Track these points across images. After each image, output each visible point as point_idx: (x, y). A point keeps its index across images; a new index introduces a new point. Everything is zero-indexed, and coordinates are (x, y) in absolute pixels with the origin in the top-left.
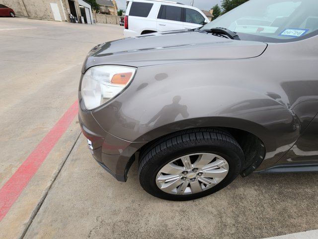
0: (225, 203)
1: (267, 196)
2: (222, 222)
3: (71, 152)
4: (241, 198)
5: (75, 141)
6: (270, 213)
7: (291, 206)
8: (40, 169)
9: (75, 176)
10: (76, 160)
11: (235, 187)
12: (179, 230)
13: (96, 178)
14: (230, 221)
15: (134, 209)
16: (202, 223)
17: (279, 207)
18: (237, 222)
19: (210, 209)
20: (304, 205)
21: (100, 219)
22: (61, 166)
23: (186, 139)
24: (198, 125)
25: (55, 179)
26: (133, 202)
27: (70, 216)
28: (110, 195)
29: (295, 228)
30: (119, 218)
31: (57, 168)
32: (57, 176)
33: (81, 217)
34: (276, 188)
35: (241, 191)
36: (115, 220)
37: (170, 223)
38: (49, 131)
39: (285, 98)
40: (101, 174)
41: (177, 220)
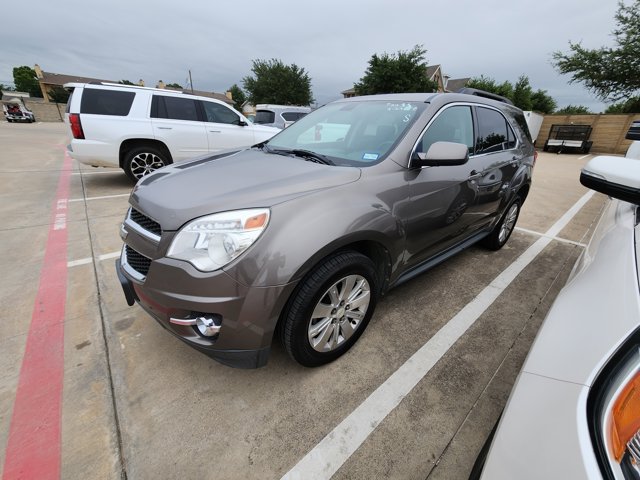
0: (378, 337)
1: (408, 311)
2: (385, 355)
3: (113, 395)
4: (390, 325)
5: (107, 375)
6: (417, 324)
7: (429, 310)
8: (64, 455)
9: (160, 421)
10: (139, 400)
11: (379, 318)
12: (352, 386)
13: (203, 400)
14: (390, 350)
15: (289, 400)
16: (368, 366)
17: (421, 316)
18: (396, 346)
19: (369, 350)
20: (437, 305)
21: (251, 438)
22: (113, 424)
23: (311, 283)
24: (313, 264)
25: (120, 447)
26: (282, 393)
27: (200, 466)
28: (243, 406)
29: (439, 326)
30: (276, 420)
31: (108, 432)
32: (120, 441)
33: (221, 455)
34: (412, 301)
35: (386, 319)
36: (273, 425)
37: (338, 387)
38: (14, 390)
39: (385, 207)
40: (207, 392)
41: (343, 379)
